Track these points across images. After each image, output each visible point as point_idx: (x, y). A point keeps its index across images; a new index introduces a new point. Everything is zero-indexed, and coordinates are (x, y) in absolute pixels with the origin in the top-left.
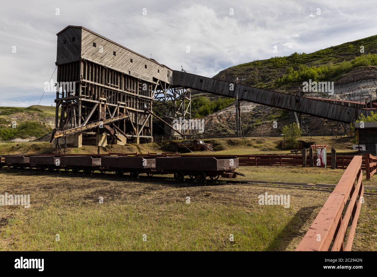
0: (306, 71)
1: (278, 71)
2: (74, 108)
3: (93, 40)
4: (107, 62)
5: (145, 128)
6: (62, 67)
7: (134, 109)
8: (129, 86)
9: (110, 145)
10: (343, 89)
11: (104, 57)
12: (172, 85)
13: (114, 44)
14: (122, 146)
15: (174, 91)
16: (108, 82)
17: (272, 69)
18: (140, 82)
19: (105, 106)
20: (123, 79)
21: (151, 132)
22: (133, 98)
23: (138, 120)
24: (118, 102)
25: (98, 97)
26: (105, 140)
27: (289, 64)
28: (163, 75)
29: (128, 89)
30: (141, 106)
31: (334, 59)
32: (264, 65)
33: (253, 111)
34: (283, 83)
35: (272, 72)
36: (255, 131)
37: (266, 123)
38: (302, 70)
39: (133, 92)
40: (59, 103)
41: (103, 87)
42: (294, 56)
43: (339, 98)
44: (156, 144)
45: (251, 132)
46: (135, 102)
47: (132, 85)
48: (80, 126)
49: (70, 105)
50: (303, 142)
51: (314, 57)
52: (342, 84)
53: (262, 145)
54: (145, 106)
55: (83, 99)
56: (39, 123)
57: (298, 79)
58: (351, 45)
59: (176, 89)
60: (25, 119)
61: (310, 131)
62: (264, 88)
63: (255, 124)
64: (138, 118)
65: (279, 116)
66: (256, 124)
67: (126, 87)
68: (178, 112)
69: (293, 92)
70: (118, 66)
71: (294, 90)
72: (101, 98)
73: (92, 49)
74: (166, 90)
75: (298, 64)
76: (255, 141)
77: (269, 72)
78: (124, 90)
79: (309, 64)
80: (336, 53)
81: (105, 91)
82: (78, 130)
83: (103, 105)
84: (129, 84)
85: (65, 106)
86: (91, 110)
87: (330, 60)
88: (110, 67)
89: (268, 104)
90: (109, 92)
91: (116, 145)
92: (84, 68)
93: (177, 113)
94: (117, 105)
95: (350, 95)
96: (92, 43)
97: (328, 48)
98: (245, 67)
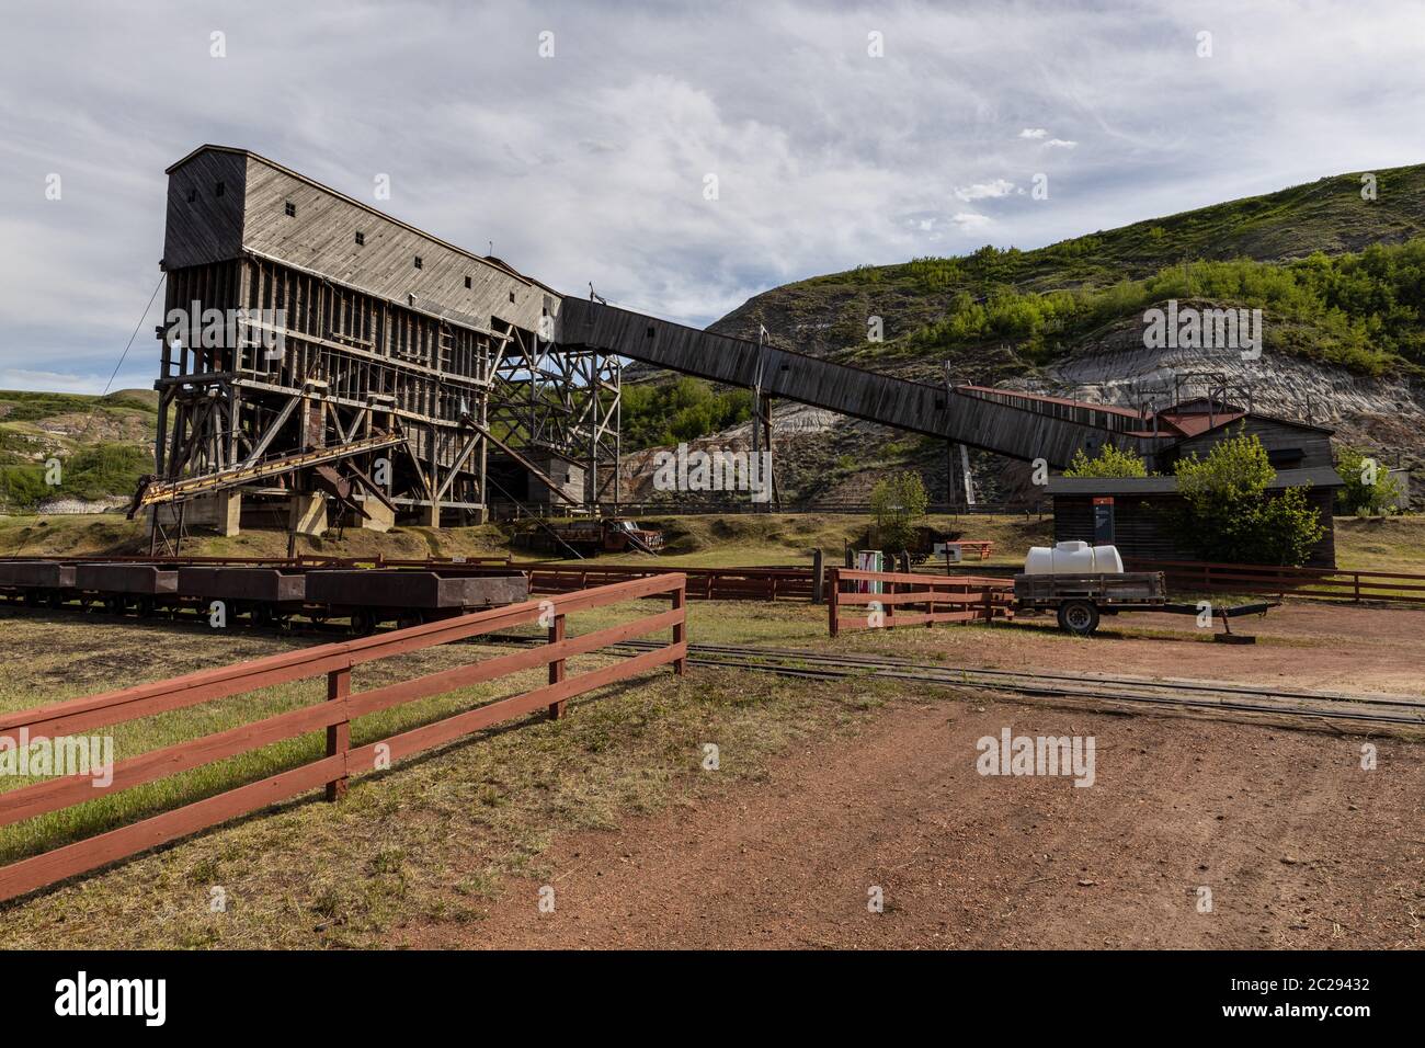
0: (1010, 307)
1: (932, 305)
2: (217, 409)
3: (285, 194)
4: (334, 267)
5: (461, 477)
6: (180, 275)
7: (426, 418)
8: (409, 342)
9: (335, 530)
10: (1113, 367)
11: (322, 251)
12: (560, 341)
13: (357, 209)
14: (377, 535)
15: (564, 361)
16: (337, 329)
17: (914, 295)
18: (446, 331)
19: (324, 404)
20: (389, 320)
21: (480, 492)
22: (421, 381)
23: (436, 451)
24: (370, 394)
25: (300, 375)
26: (321, 515)
27: (966, 281)
28: (527, 311)
29: (403, 354)
30: (450, 409)
31: (1103, 270)
32: (887, 281)
33: (835, 430)
34: (937, 344)
35: (911, 304)
36: (833, 492)
37: (869, 468)
38: (996, 304)
39: (423, 363)
40: (169, 392)
41: (319, 345)
42: (982, 257)
43: (1096, 396)
44: (496, 529)
45: (822, 497)
46: (428, 396)
47: (419, 339)
48: (233, 469)
49: (203, 400)
50: (930, 530)
51: (1045, 262)
52: (1112, 352)
53: (812, 537)
54: (464, 409)
55: (245, 383)
56: (143, 451)
57: (983, 333)
58: (1159, 228)
59: (573, 356)
60: (95, 434)
61: (1000, 497)
62: (878, 356)
63: (837, 470)
64: (437, 446)
65: (912, 447)
66: (839, 471)
67: (399, 347)
68: (577, 427)
69: (964, 373)
70: (372, 280)
71: (966, 366)
72: (309, 381)
73: (280, 222)
74: (537, 357)
75: (994, 282)
76: (793, 528)
77: (903, 305)
78: (392, 356)
79: (1028, 284)
80: (1111, 254)
81: (324, 358)
82: (224, 479)
83: (316, 404)
84: (409, 336)
85: (187, 401)
86: (274, 418)
87: (1090, 274)
88: (342, 282)
89: (852, 410)
90: (337, 361)
91: (359, 531)
92: (252, 281)
93: (574, 431)
94: (363, 405)
95: (1130, 386)
96: (284, 203)
97: (1088, 236)
98: (829, 286)
